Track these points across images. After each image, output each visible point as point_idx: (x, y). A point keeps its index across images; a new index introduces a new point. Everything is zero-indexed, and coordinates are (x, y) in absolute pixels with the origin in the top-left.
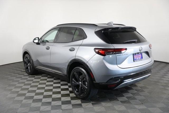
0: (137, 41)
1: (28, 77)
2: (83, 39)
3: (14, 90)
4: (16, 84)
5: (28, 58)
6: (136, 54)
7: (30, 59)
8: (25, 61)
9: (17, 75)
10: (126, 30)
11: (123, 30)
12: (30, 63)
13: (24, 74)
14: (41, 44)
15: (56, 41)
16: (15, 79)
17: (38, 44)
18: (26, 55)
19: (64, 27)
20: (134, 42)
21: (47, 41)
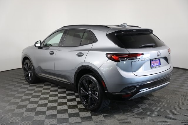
0: (155, 45)
1: (29, 86)
2: (93, 43)
3: (13, 101)
4: (15, 93)
5: (29, 64)
6: (154, 60)
7: (31, 66)
8: (24, 67)
9: (16, 83)
10: (142, 32)
11: (138, 32)
12: (31, 70)
13: (23, 83)
14: (43, 48)
15: (62, 44)
16: (14, 89)
17: (40, 48)
18: (27, 61)
19: (70, 29)
20: (151, 46)
21: (51, 45)
